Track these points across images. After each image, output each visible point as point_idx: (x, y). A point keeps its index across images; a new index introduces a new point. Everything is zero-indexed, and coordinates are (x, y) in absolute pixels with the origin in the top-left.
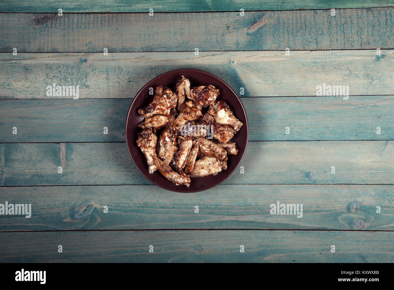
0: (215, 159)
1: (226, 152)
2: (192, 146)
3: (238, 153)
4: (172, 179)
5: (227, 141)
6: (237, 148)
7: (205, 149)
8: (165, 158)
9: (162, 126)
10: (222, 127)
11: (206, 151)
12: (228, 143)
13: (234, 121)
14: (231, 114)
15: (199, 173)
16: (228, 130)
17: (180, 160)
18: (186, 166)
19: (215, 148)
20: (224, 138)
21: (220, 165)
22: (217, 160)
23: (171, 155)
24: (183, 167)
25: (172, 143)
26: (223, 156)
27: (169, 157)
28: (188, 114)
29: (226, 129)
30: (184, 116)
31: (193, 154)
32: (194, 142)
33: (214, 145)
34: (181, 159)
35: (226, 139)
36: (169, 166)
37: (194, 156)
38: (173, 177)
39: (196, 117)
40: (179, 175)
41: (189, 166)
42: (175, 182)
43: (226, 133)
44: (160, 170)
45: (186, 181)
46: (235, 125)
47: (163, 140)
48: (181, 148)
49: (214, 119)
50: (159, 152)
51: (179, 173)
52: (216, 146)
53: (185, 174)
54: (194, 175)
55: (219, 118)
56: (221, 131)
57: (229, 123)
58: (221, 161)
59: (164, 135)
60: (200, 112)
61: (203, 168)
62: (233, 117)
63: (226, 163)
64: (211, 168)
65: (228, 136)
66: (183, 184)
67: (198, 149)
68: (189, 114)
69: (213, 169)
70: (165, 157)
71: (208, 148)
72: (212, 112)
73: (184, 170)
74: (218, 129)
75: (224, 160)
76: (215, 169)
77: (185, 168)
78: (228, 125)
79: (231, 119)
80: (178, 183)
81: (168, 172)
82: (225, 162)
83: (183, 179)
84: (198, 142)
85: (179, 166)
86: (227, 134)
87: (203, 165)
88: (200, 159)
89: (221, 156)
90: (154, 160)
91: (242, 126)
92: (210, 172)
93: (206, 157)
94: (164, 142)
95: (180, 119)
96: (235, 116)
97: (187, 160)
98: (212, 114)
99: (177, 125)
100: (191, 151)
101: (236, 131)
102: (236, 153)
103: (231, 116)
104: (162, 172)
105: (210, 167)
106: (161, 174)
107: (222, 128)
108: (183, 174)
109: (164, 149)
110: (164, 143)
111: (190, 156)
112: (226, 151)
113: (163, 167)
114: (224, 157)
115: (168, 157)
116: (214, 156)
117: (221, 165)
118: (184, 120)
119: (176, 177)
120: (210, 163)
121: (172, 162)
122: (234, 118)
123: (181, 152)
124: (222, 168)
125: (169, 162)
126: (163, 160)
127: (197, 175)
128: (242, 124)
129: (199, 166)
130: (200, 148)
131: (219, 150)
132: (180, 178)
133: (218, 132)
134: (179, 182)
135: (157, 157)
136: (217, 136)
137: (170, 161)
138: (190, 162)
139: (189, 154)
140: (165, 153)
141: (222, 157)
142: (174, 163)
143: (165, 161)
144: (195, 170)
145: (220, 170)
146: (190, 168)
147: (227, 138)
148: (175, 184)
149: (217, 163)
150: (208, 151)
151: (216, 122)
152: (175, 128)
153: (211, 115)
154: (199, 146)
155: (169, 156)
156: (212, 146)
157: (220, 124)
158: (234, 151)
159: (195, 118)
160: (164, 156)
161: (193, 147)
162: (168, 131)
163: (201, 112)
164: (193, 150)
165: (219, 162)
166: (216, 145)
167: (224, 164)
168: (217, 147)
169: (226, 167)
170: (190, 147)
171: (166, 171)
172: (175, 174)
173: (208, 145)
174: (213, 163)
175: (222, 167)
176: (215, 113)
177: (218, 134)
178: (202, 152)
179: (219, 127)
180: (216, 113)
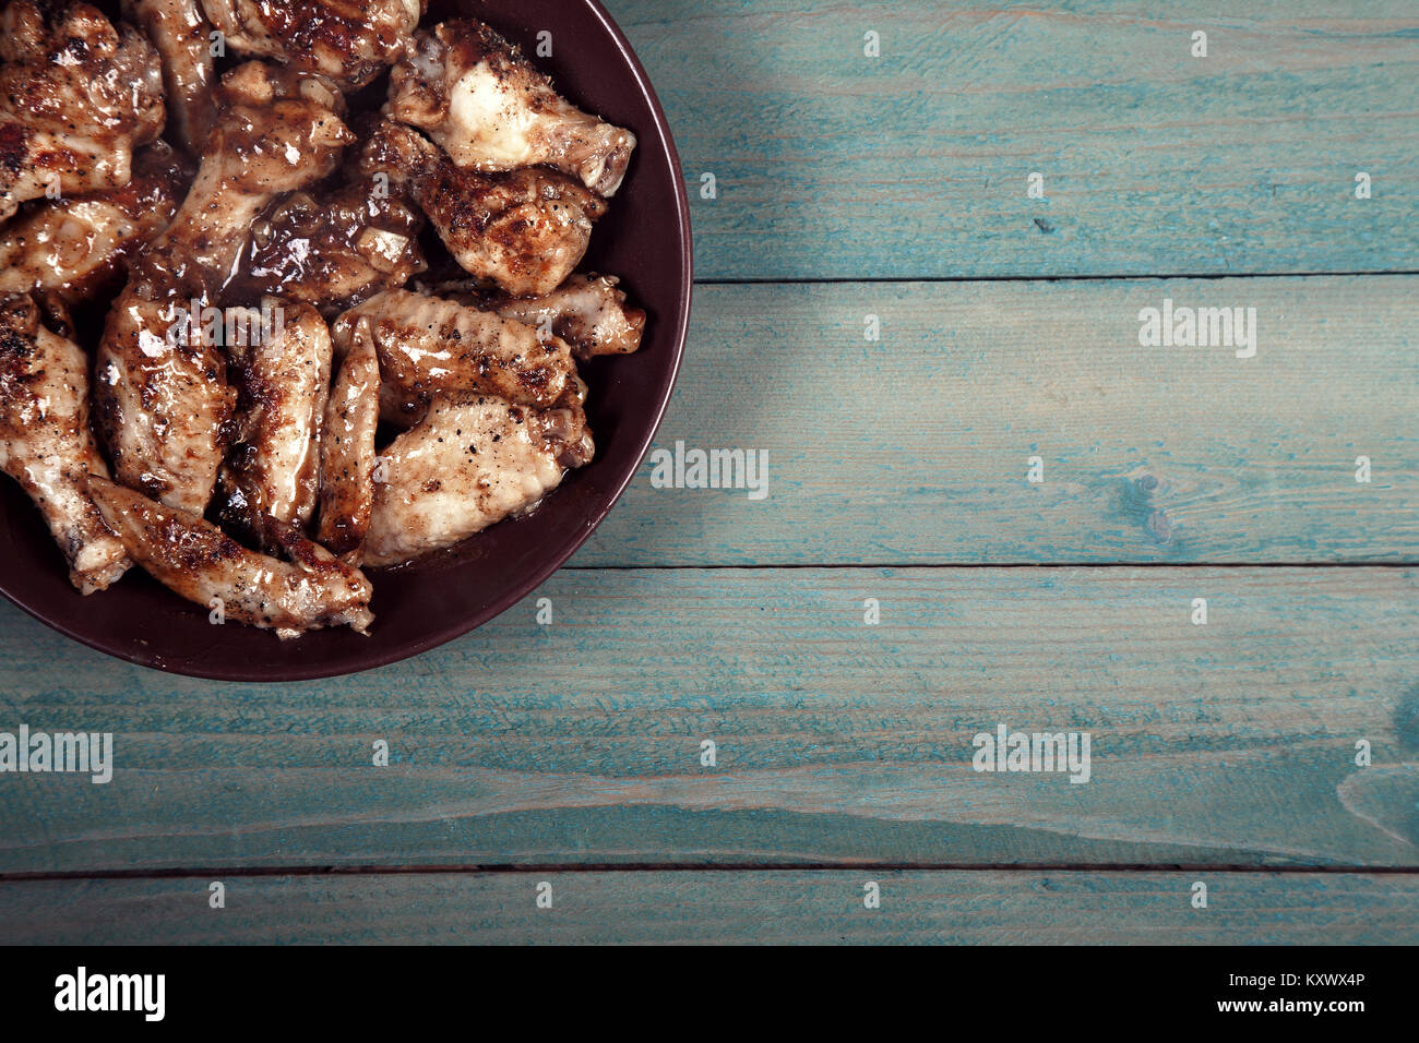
0: (498, 410)
1: (566, 349)
2: (328, 356)
3: (647, 337)
4: (246, 606)
5: (557, 273)
6: (629, 307)
7: (423, 358)
8: (164, 475)
9: (101, 269)
10: (498, 189)
11: (435, 372)
12: (565, 285)
13: (575, 131)
14: (543, 89)
15: (416, 523)
16: (540, 196)
17: (274, 467)
18: (322, 497)
19: (483, 337)
20: (528, 258)
21: (545, 437)
22: (516, 412)
23: (206, 445)
24: (305, 511)
25: (187, 364)
26: (550, 373)
27: (191, 461)
28: (251, 152)
29: (531, 195)
30: (232, 168)
31: (352, 410)
32: (339, 329)
33: (478, 316)
34: (275, 461)
35: (546, 265)
36: (207, 525)
37: (358, 420)
38: (247, 592)
39: (313, 163)
40: (284, 566)
41: (342, 495)
42: (267, 619)
43: (534, 218)
44: (149, 560)
45: (341, 594)
46: (581, 153)
47: (127, 362)
48: (261, 388)
49: (440, 149)
50: (117, 446)
51: (284, 557)
52: (487, 323)
53: (322, 554)
54: (388, 546)
55: (464, 131)
56: (498, 214)
57: (541, 154)
58: (540, 411)
59: (123, 325)
60: (330, 119)
61: (435, 487)
62: (562, 105)
63: (581, 421)
64: (486, 469)
65: (555, 238)
66: (324, 617)
67: (372, 368)
68: (258, 150)
69: (503, 475)
70: (162, 472)
71: (440, 347)
72: (412, 106)
73: (311, 527)
74: (475, 205)
75: (561, 403)
76: (516, 477)
77: (316, 512)
78: (537, 166)
79: (550, 124)
80: (288, 620)
81: (209, 565)
82: (574, 416)
83: (320, 581)
84: (364, 324)
85: (273, 512)
86: (541, 225)
87: (432, 462)
88: (404, 429)
89: (535, 379)
90: (95, 506)
91: (636, 154)
92: (491, 504)
93: (437, 405)
94: (131, 369)
95: (209, 197)
96: (571, 103)
97: (316, 460)
98: (415, 118)
99: (202, 243)
100: (330, 394)
101: (602, 199)
102: (630, 335)
103: (547, 105)
104: (164, 572)
105: (482, 470)
106: (166, 588)
107: (498, 197)
108: (311, 551)
109: (144, 417)
110: (137, 376)
111: (334, 426)
112: (562, 343)
113: (166, 535)
114: (559, 382)
115: (183, 466)
116: (490, 393)
117: (552, 437)
118: (234, 196)
119: (269, 578)
120: (474, 439)
121: (219, 497)
122: (567, 112)
123: (266, 412)
124: (560, 460)
125: (199, 499)
126: (153, 491)
127: (406, 541)
128: (628, 141)
129: (407, 476)
130: (389, 360)
131: (514, 343)
132: (294, 586)
133: (480, 229)
134: (296, 612)
135: (113, 479)
136: (480, 254)
137: (202, 489)
138: (339, 463)
139: (326, 416)
140: (159, 442)
141: (542, 384)
142: (239, 500)
143: (168, 497)
144: (388, 512)
145: (550, 472)
146: (348, 507)
147: (549, 252)
148: (272, 632)
149: (522, 436)
150: (441, 364)
151: (455, 168)
152: (191, 262)
153: (415, 128)
154: (378, 345)
155: (190, 454)
156: (463, 325)
157: (483, 174)
158: (613, 328)
159: (312, 169)
160: (154, 465)
161: (340, 362)
162: (146, 288)
163: (335, 119)
164: (343, 378)
165: (535, 422)
166: (488, 316)
167: (570, 425)
168: (496, 326)
169: (588, 444)
170: (318, 364)
171: (193, 561)
172: (259, 564)
173: (436, 328)
174: (497, 438)
175: (558, 450)
176: (434, 109)
177: (487, 241)
178: (410, 381)
179: (477, 194)
180: (439, 100)
